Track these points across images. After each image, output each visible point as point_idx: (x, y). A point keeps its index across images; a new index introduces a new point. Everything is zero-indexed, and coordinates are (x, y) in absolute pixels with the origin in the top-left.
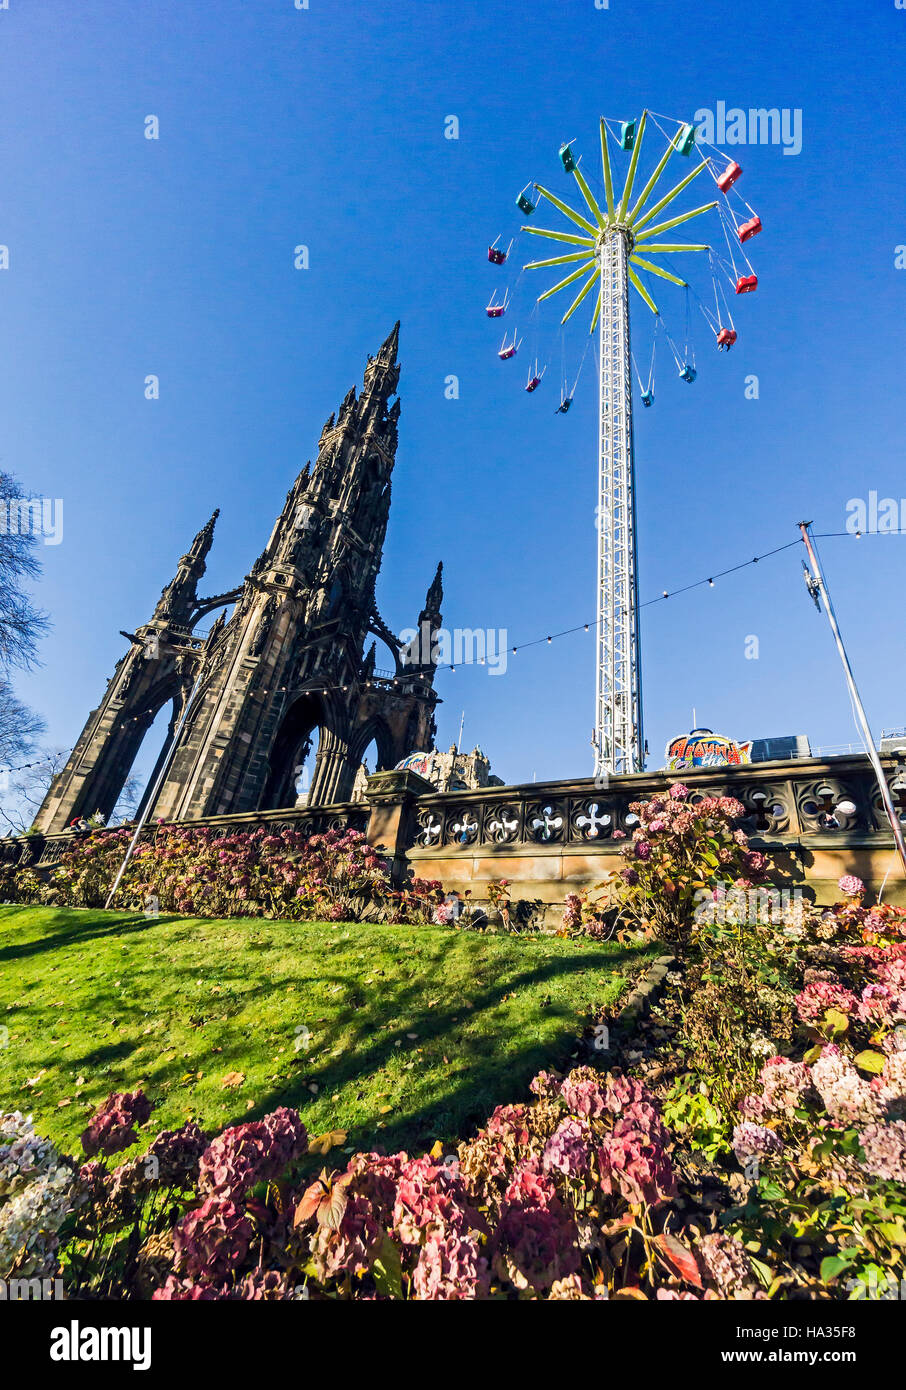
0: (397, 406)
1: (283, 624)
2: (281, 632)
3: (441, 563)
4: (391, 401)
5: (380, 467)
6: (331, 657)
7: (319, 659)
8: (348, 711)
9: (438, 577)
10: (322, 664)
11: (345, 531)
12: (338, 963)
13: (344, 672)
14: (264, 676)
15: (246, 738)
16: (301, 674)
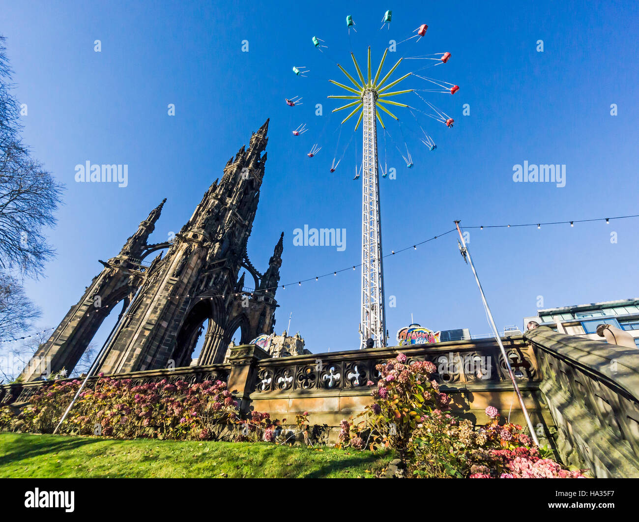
0: (265, 156)
1: (194, 261)
2: (192, 265)
3: (283, 233)
4: (262, 154)
5: (255, 184)
6: (219, 280)
7: (212, 280)
8: (226, 310)
9: (281, 240)
10: (214, 283)
11: (233, 214)
12: (199, 469)
13: (226, 288)
14: (180, 289)
15: (165, 324)
16: (202, 288)
